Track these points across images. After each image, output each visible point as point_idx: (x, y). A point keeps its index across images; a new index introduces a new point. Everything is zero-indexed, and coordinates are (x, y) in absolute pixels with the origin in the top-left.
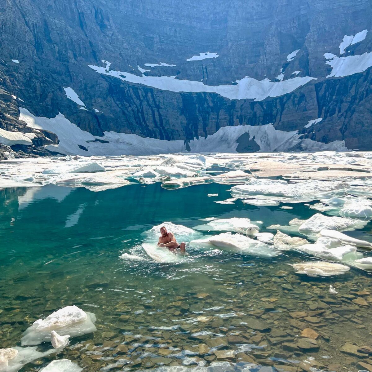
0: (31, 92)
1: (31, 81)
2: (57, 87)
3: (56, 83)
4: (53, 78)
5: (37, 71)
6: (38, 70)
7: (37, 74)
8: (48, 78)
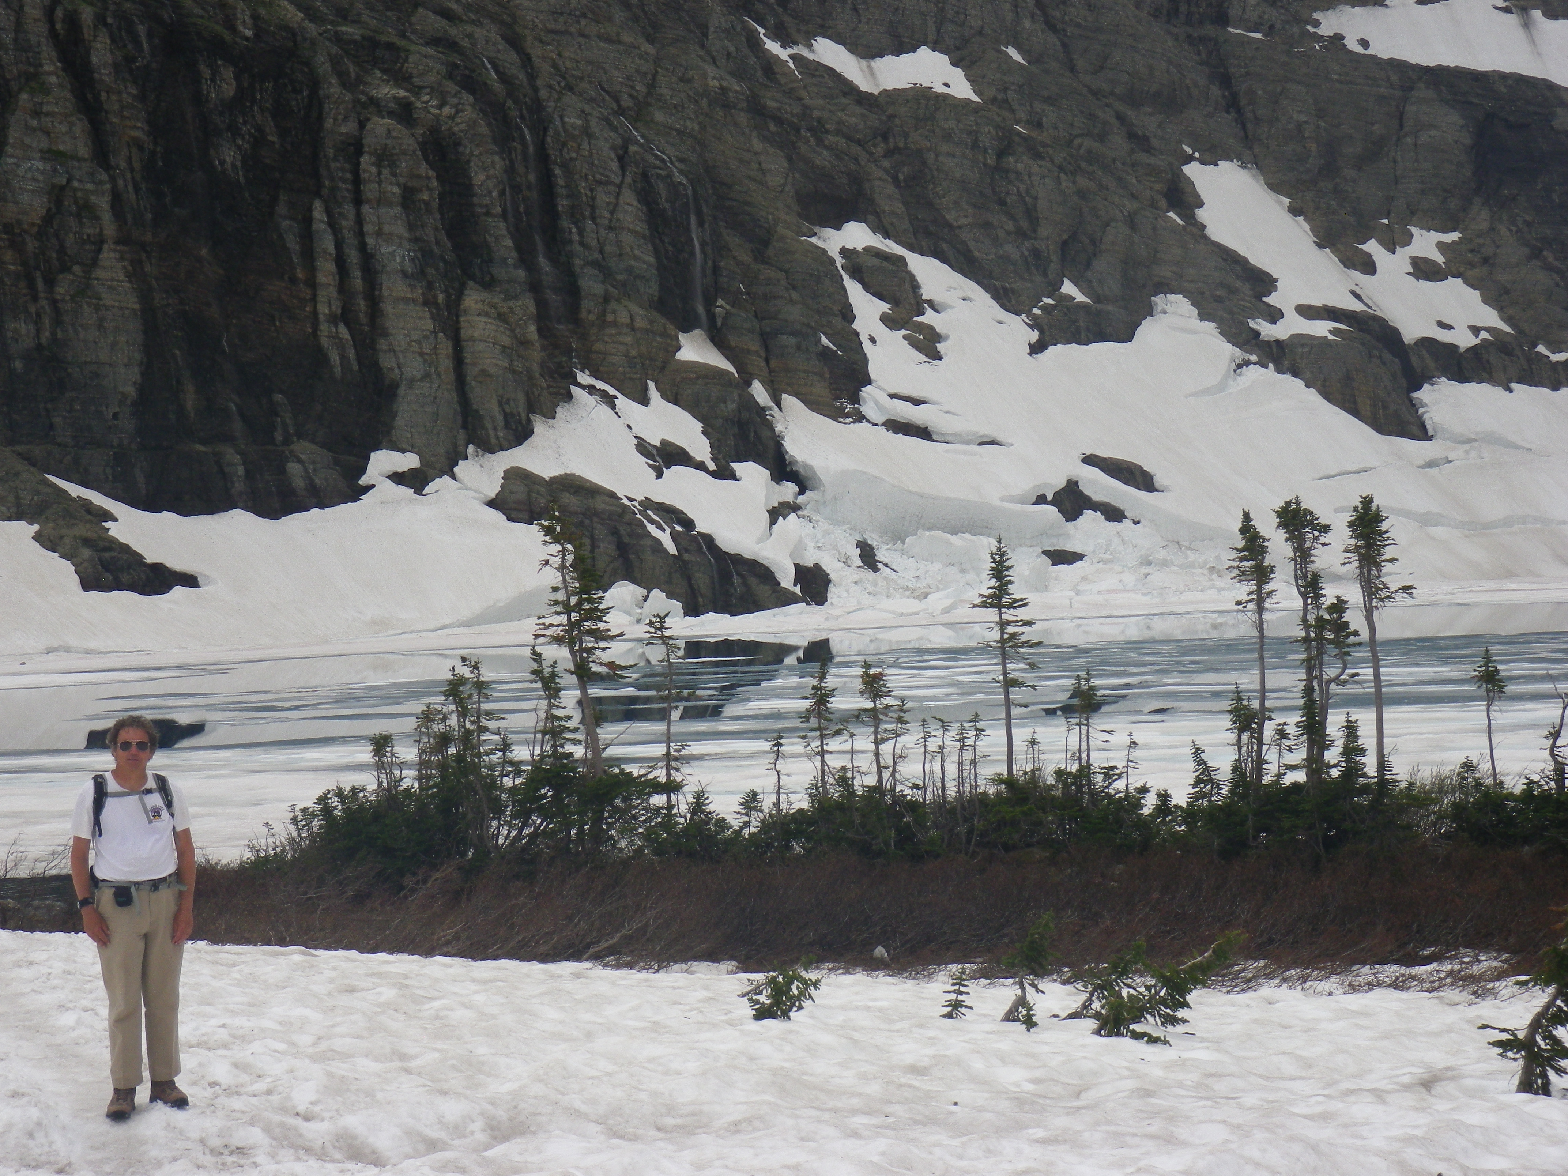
0: (1008, 233)
1: (1007, 171)
2: (1158, 186)
3: (1152, 160)
4: (1132, 136)
5: (1038, 106)
6: (1049, 100)
7: (1039, 125)
8: (1102, 138)
